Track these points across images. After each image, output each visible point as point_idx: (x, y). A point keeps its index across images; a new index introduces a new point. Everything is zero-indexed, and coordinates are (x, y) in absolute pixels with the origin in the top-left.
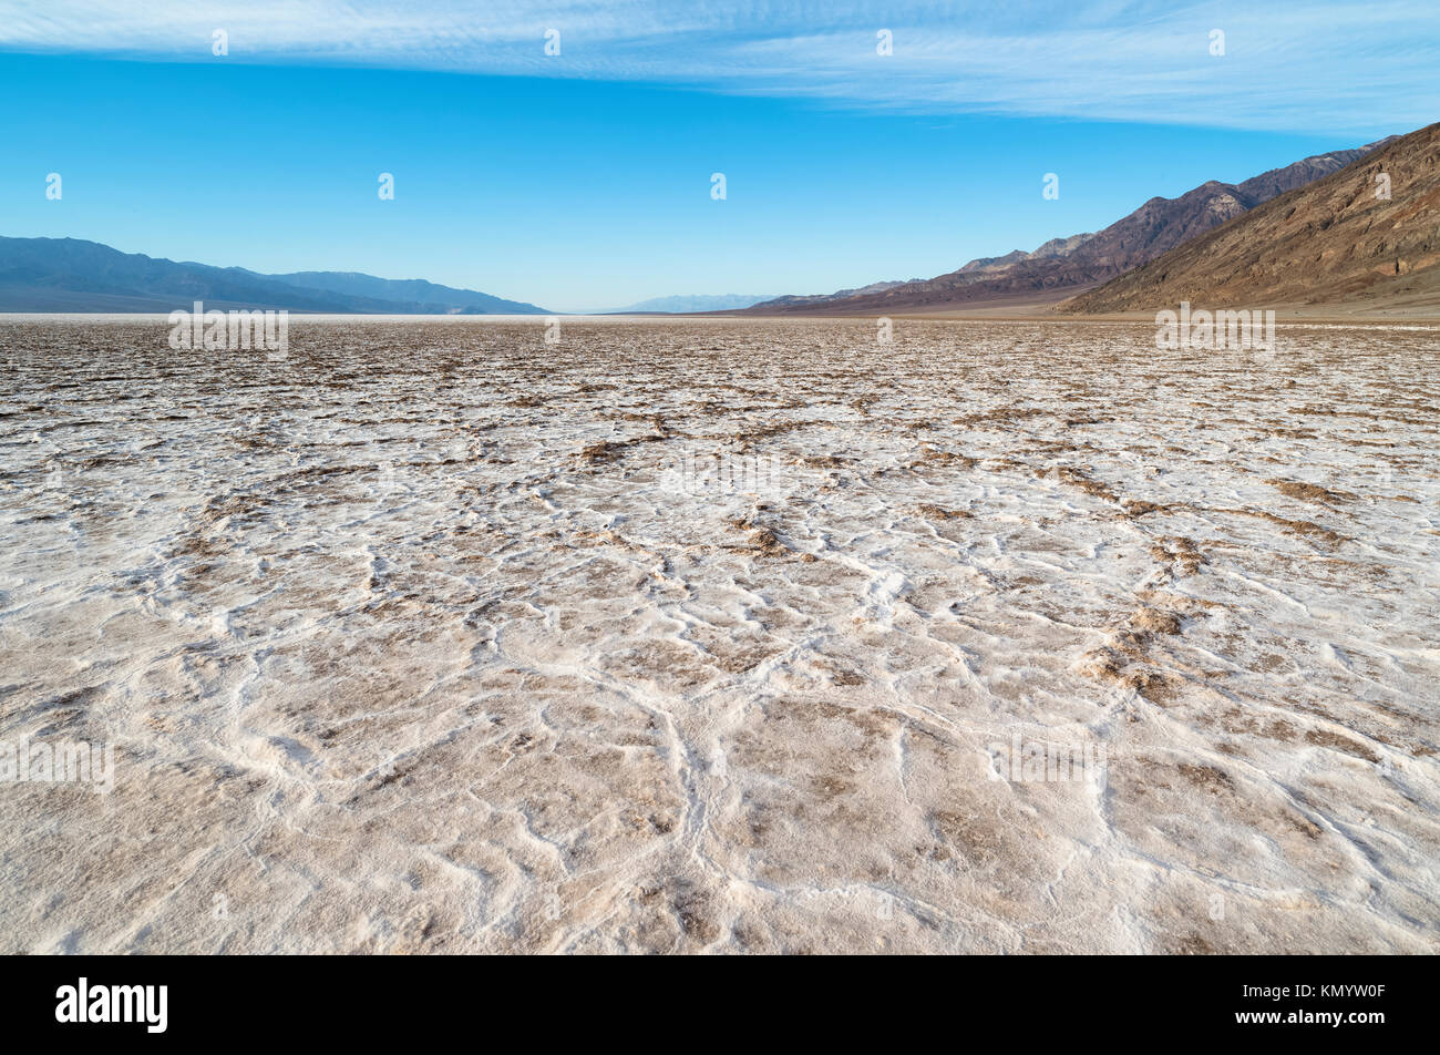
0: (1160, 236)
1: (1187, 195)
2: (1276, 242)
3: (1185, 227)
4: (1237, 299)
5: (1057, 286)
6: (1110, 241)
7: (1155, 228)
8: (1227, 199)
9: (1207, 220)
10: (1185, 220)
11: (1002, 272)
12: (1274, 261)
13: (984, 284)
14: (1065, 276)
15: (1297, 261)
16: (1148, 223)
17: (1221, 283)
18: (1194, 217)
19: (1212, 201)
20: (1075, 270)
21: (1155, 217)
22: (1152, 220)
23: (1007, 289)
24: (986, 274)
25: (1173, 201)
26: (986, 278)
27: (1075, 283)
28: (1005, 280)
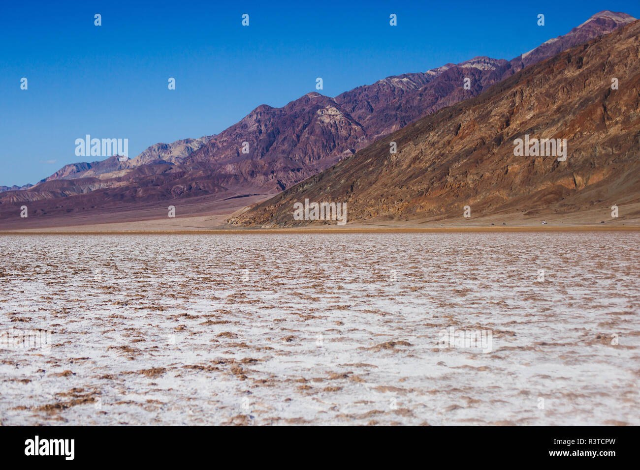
0: (275, 144)
1: (292, 105)
2: (458, 155)
3: (298, 137)
4: (443, 210)
5: (188, 196)
6: (225, 148)
7: (269, 135)
8: (332, 111)
9: (318, 131)
10: (297, 129)
11: (119, 179)
12: (465, 174)
13: (104, 192)
14: (194, 185)
15: (488, 174)
16: (260, 132)
17: (421, 194)
18: (305, 127)
19: (319, 112)
20: (201, 178)
21: (266, 126)
22: (263, 128)
23: (134, 198)
24: (100, 181)
25: (281, 110)
26: (103, 186)
27: (206, 192)
28: (127, 188)
